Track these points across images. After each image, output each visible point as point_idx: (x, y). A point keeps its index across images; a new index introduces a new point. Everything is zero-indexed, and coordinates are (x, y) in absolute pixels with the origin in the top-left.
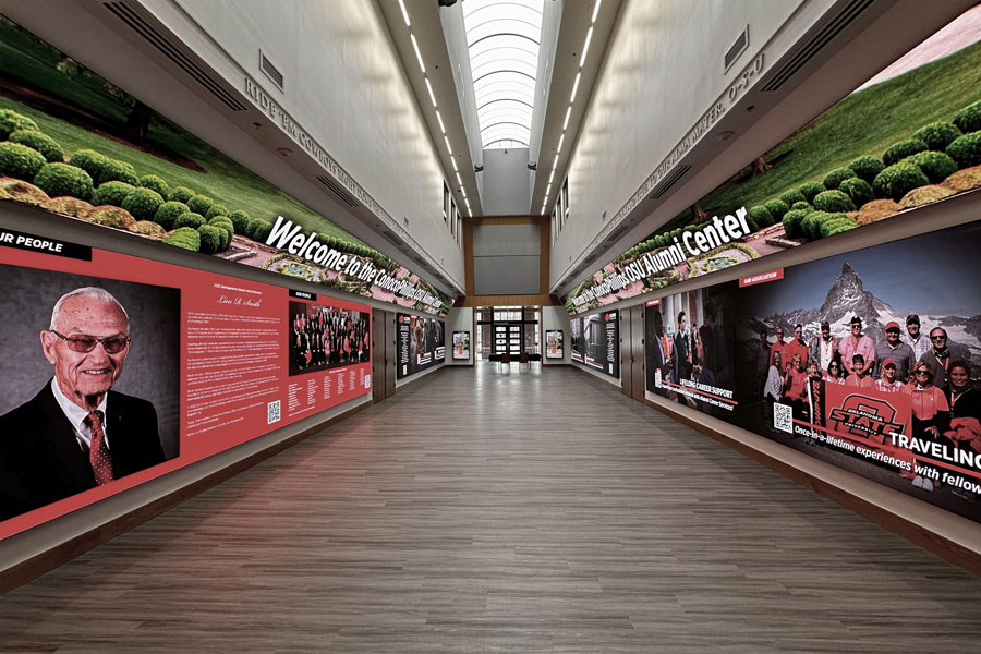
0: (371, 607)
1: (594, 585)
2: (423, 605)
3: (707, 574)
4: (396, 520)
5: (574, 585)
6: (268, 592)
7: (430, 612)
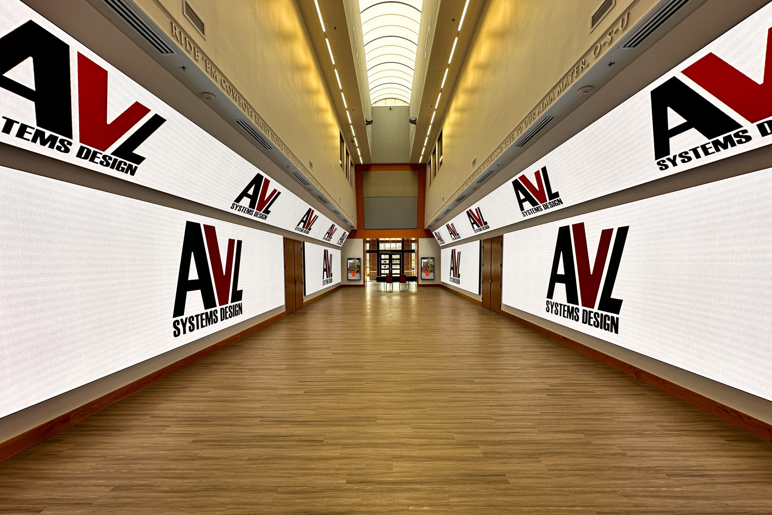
0: (300, 471)
1: (476, 451)
2: (343, 469)
3: (562, 441)
4: (314, 404)
5: (460, 451)
6: (215, 462)
7: (349, 475)
